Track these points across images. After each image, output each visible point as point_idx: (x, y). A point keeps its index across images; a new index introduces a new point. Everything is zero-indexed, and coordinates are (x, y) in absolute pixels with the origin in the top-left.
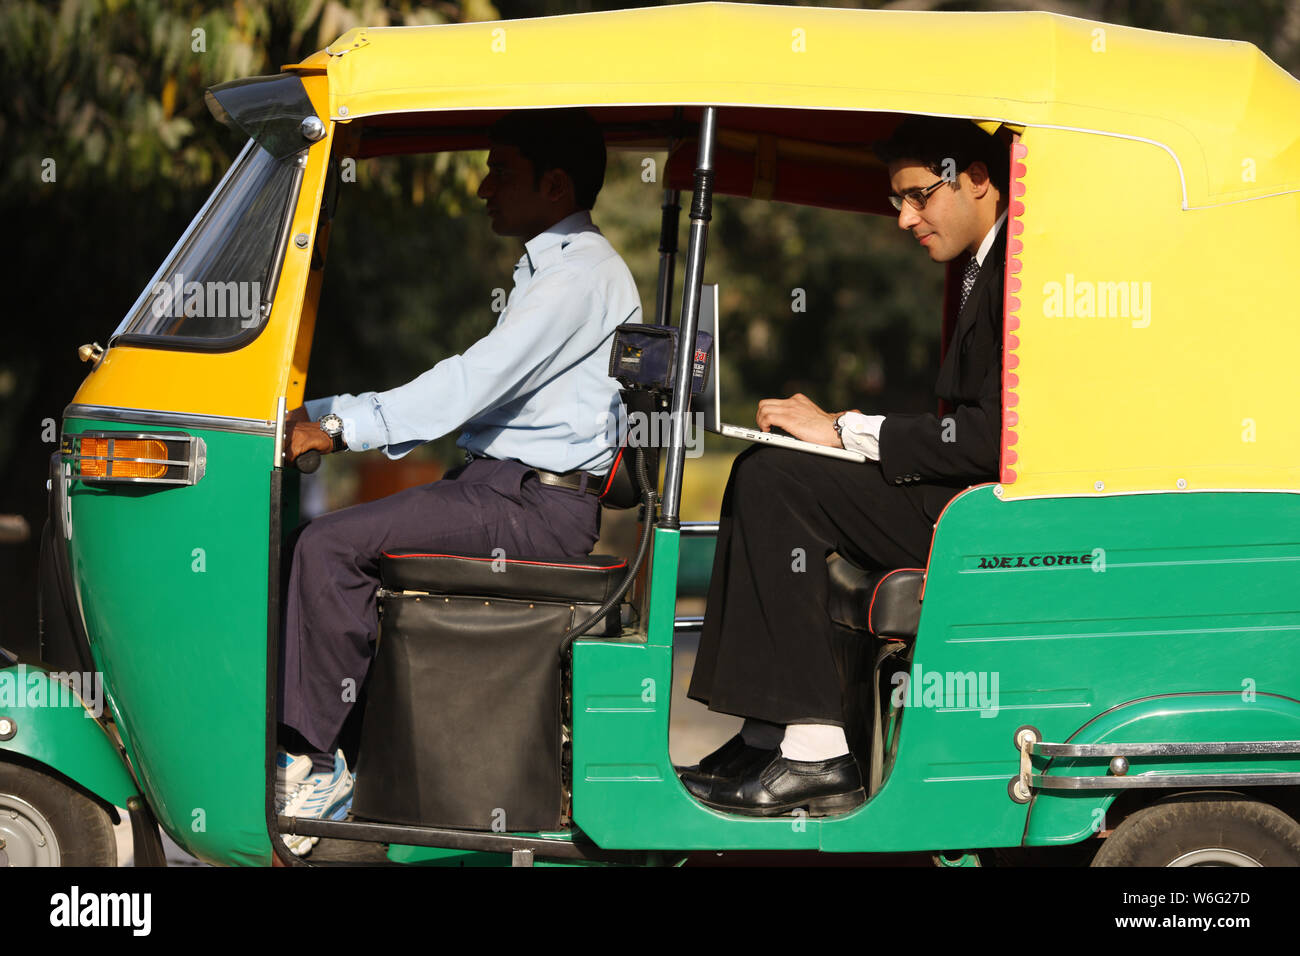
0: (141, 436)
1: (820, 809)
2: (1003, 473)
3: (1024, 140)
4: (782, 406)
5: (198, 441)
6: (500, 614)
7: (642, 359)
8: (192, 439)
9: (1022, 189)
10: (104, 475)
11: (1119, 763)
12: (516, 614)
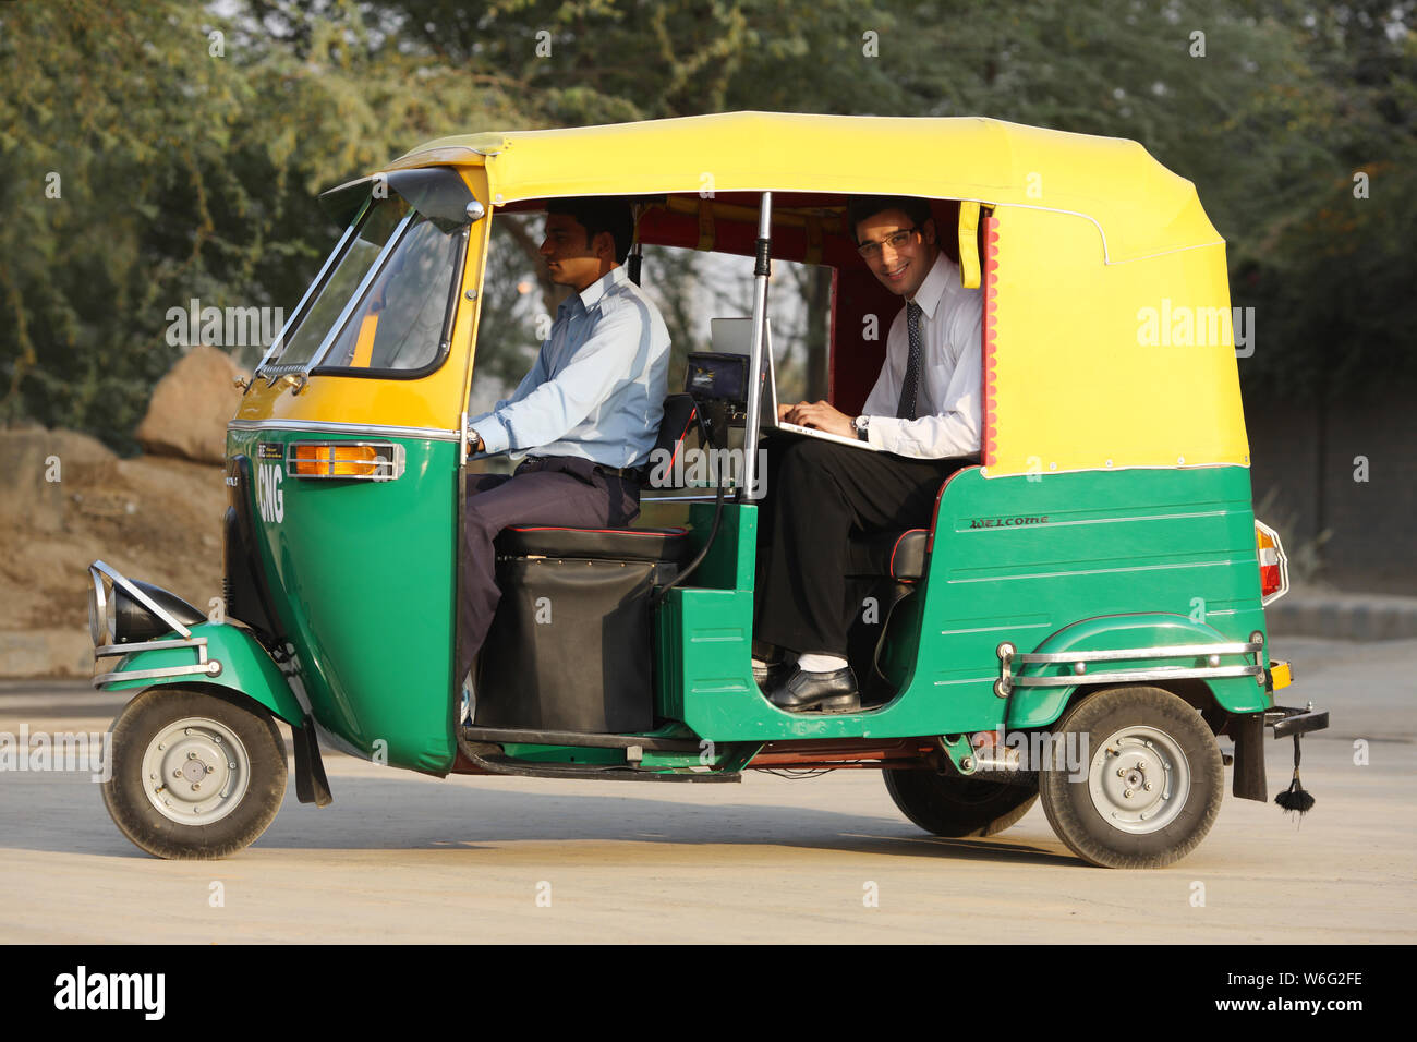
0: (360, 444)
1: (831, 707)
2: (988, 460)
3: (995, 215)
4: (813, 409)
5: (398, 449)
6: (600, 571)
7: (715, 379)
8: (394, 445)
9: (996, 250)
10: (328, 473)
11: (1081, 667)
12: (612, 570)
